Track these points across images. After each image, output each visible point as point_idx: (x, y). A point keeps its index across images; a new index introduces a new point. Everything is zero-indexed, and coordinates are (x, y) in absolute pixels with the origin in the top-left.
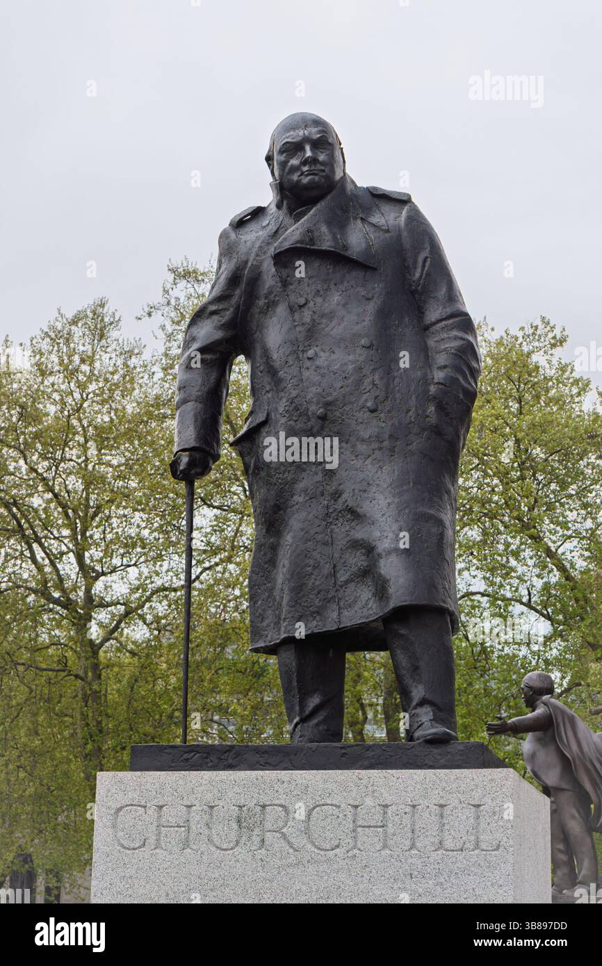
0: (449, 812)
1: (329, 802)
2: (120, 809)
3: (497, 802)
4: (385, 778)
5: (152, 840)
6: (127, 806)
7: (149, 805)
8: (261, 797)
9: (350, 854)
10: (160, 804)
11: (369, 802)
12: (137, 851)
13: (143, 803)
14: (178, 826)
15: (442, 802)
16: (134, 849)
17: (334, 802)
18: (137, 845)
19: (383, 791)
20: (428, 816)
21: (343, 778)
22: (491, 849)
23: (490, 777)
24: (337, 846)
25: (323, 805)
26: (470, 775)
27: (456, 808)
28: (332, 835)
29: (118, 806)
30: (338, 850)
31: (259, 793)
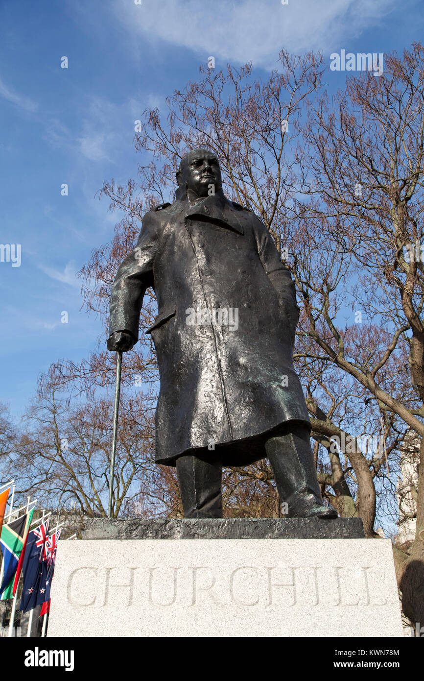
0: (345, 573)
1: (250, 565)
2: (75, 571)
3: (382, 565)
4: (293, 545)
5: (102, 598)
6: (82, 568)
7: (100, 568)
8: (194, 560)
9: (268, 609)
10: (110, 567)
11: (281, 565)
12: (88, 608)
13: (96, 566)
14: (124, 586)
15: (339, 565)
16: (86, 606)
17: (253, 565)
18: (89, 603)
19: (291, 556)
20: (329, 576)
21: (259, 545)
22: (382, 604)
23: (374, 545)
24: (257, 602)
25: (244, 567)
26: (359, 544)
27: (349, 570)
28: (253, 592)
29: (74, 569)
30: (257, 605)
31: (192, 558)
